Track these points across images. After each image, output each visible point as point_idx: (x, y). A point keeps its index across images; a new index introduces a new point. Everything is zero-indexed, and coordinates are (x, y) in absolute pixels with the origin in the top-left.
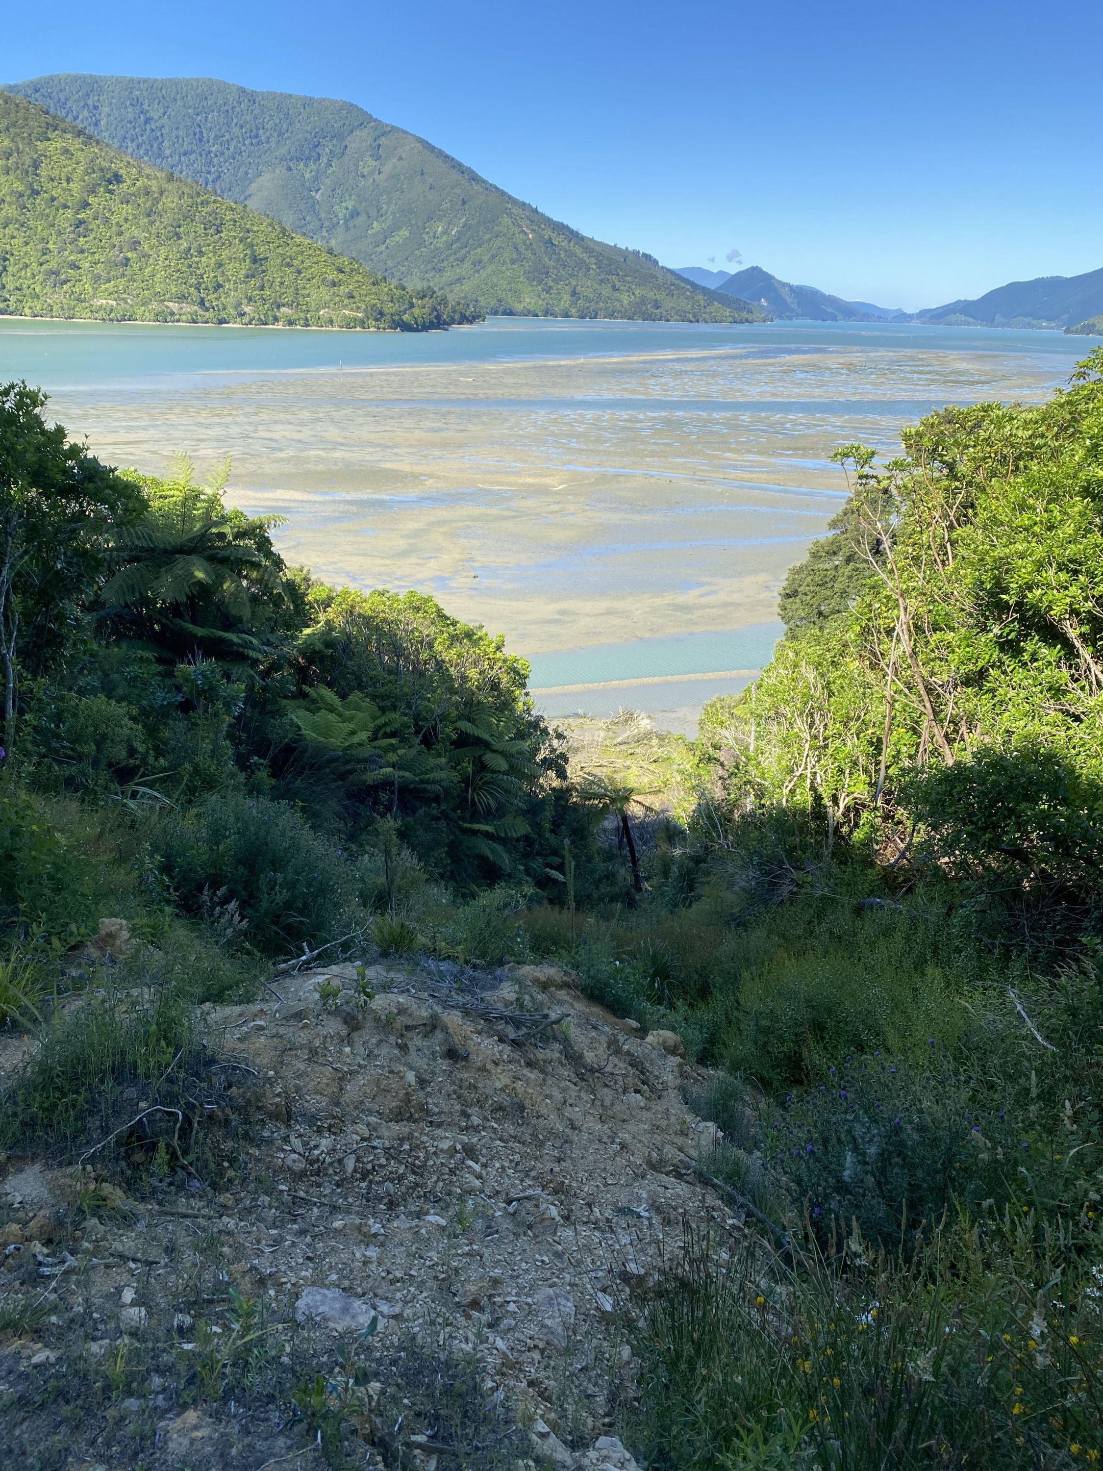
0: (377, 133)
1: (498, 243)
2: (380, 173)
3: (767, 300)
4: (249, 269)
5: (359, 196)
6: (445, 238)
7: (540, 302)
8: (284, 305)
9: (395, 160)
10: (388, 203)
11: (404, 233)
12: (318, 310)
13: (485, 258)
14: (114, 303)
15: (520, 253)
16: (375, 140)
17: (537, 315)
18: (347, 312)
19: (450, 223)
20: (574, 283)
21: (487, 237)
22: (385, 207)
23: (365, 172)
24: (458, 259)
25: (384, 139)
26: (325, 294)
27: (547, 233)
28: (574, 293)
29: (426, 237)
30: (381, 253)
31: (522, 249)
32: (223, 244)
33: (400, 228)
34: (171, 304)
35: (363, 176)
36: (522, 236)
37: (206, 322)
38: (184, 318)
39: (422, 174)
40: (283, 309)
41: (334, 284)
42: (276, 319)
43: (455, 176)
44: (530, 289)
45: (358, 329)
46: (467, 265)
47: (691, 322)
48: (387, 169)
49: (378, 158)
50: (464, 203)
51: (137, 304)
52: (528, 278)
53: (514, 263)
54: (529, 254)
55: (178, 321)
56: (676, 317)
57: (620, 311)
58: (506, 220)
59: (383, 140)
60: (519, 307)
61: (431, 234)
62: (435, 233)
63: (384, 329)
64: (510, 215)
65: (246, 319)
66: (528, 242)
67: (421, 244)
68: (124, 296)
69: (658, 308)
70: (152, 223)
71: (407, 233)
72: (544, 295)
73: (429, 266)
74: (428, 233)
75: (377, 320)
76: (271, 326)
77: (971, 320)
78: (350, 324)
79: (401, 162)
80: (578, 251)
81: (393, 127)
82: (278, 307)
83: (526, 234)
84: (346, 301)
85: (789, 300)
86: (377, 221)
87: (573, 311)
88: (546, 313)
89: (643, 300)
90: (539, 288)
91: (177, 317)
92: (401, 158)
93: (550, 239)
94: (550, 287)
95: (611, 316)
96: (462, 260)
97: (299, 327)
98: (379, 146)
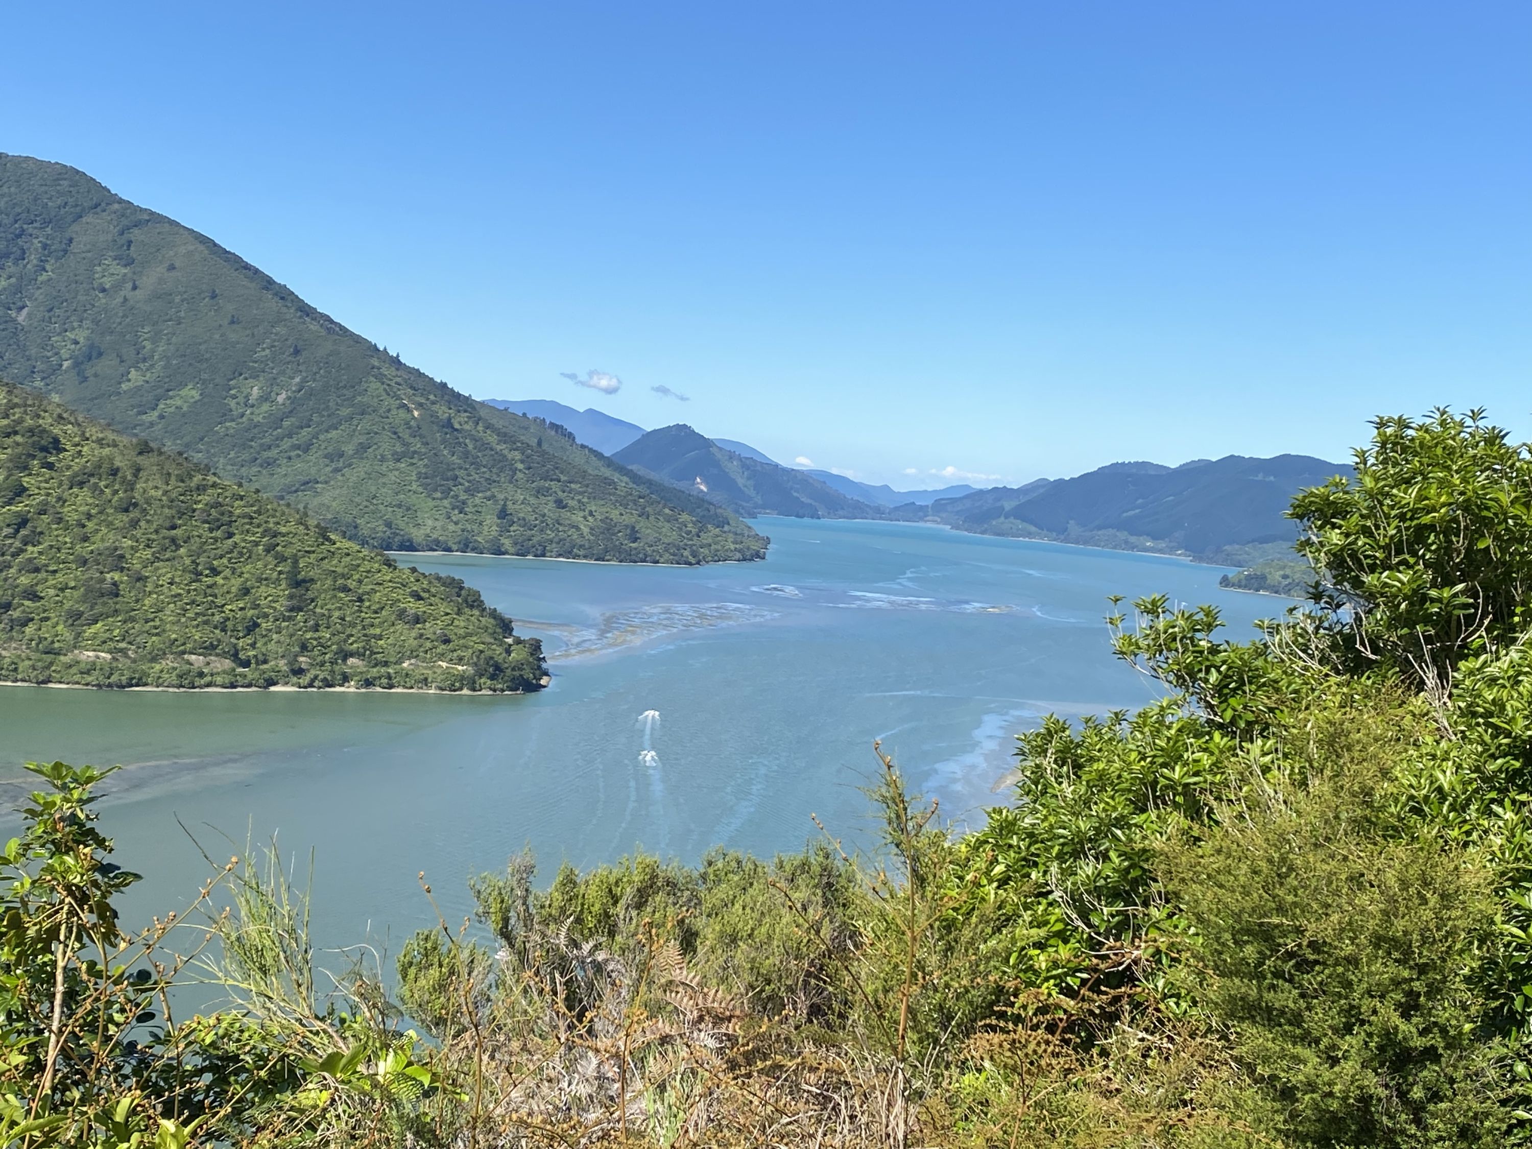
0: (125, 222)
1: (364, 424)
2: (135, 288)
3: (706, 481)
4: (291, 597)
5: (97, 322)
6: (265, 407)
7: (452, 527)
8: (352, 655)
9: (161, 269)
10: (154, 341)
11: (191, 393)
12: (399, 662)
13: (349, 449)
14: (109, 656)
15: (406, 444)
16: (122, 233)
17: (449, 550)
18: (444, 665)
19: (273, 382)
20: (501, 496)
21: (345, 412)
22: (148, 345)
23: (107, 283)
24: (298, 447)
25: (136, 231)
26: (408, 635)
27: (443, 411)
28: (503, 514)
29: (233, 404)
30: (152, 424)
31: (405, 435)
32: (241, 554)
33: (182, 385)
34: (193, 657)
35: (104, 290)
36: (402, 414)
37: (249, 685)
38: (219, 680)
39: (214, 296)
40: (351, 661)
41: (417, 620)
42: (346, 679)
43: (272, 304)
44: (431, 503)
45: (465, 691)
46: (314, 456)
47: (690, 564)
48: (149, 280)
49: (129, 262)
50: (297, 352)
51: (143, 658)
52: (424, 486)
53: (399, 460)
54: (417, 445)
55: (209, 685)
56: (667, 556)
57: (581, 547)
58: (374, 386)
59: (136, 234)
60: (418, 535)
61: (241, 399)
62: (247, 397)
63: (503, 690)
64: (380, 378)
65: (305, 680)
66: (413, 423)
67: (226, 415)
68: (123, 645)
69: (635, 540)
70: (134, 524)
71: (196, 395)
72: (456, 515)
73: (246, 456)
74: (234, 397)
75: (492, 677)
76: (338, 689)
77: (1033, 529)
78: (455, 683)
79: (173, 274)
80: (492, 439)
81: (152, 213)
82: (345, 659)
83: (409, 410)
84: (442, 648)
85: (741, 481)
86: (138, 369)
87: (507, 543)
88: (466, 546)
89: (609, 528)
90: (446, 503)
91: (208, 679)
92: (172, 268)
93: (449, 419)
94: (464, 503)
95: (568, 554)
96: (306, 448)
97: (379, 689)
98: (130, 243)
